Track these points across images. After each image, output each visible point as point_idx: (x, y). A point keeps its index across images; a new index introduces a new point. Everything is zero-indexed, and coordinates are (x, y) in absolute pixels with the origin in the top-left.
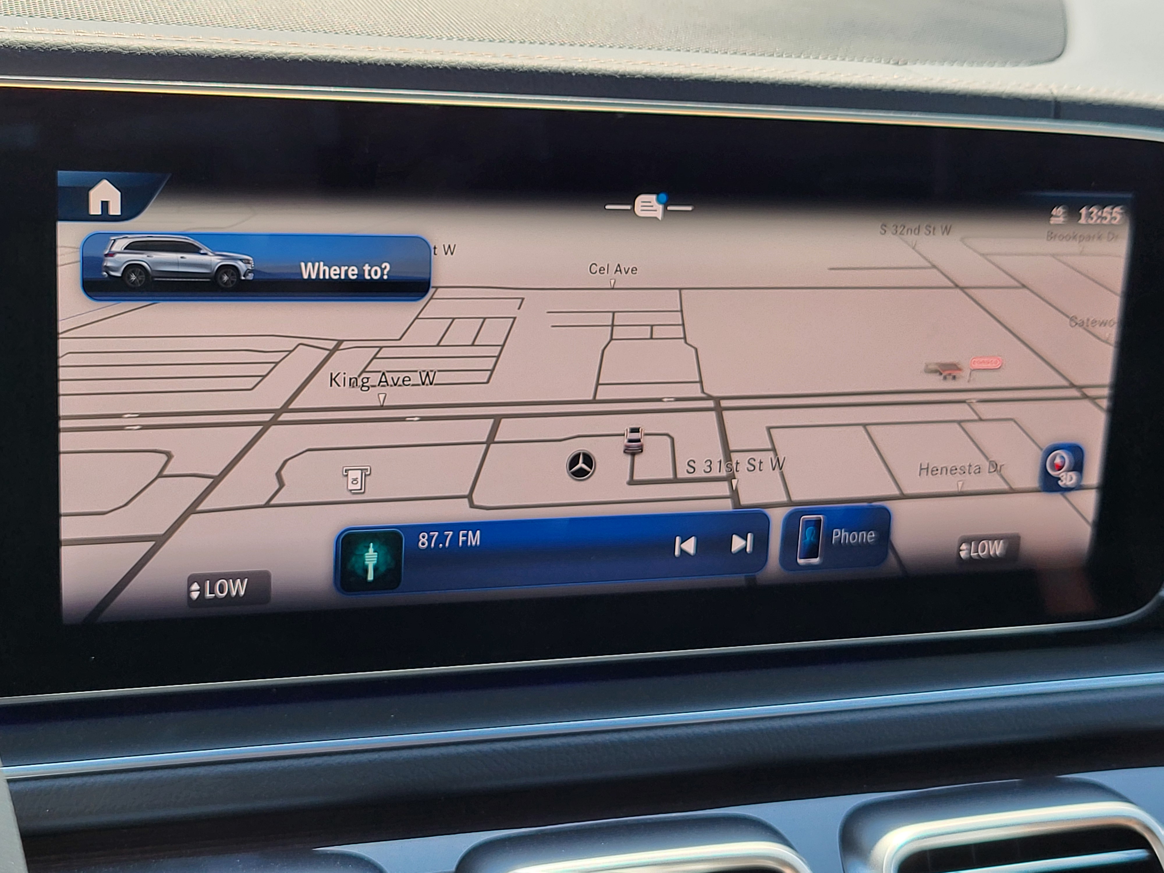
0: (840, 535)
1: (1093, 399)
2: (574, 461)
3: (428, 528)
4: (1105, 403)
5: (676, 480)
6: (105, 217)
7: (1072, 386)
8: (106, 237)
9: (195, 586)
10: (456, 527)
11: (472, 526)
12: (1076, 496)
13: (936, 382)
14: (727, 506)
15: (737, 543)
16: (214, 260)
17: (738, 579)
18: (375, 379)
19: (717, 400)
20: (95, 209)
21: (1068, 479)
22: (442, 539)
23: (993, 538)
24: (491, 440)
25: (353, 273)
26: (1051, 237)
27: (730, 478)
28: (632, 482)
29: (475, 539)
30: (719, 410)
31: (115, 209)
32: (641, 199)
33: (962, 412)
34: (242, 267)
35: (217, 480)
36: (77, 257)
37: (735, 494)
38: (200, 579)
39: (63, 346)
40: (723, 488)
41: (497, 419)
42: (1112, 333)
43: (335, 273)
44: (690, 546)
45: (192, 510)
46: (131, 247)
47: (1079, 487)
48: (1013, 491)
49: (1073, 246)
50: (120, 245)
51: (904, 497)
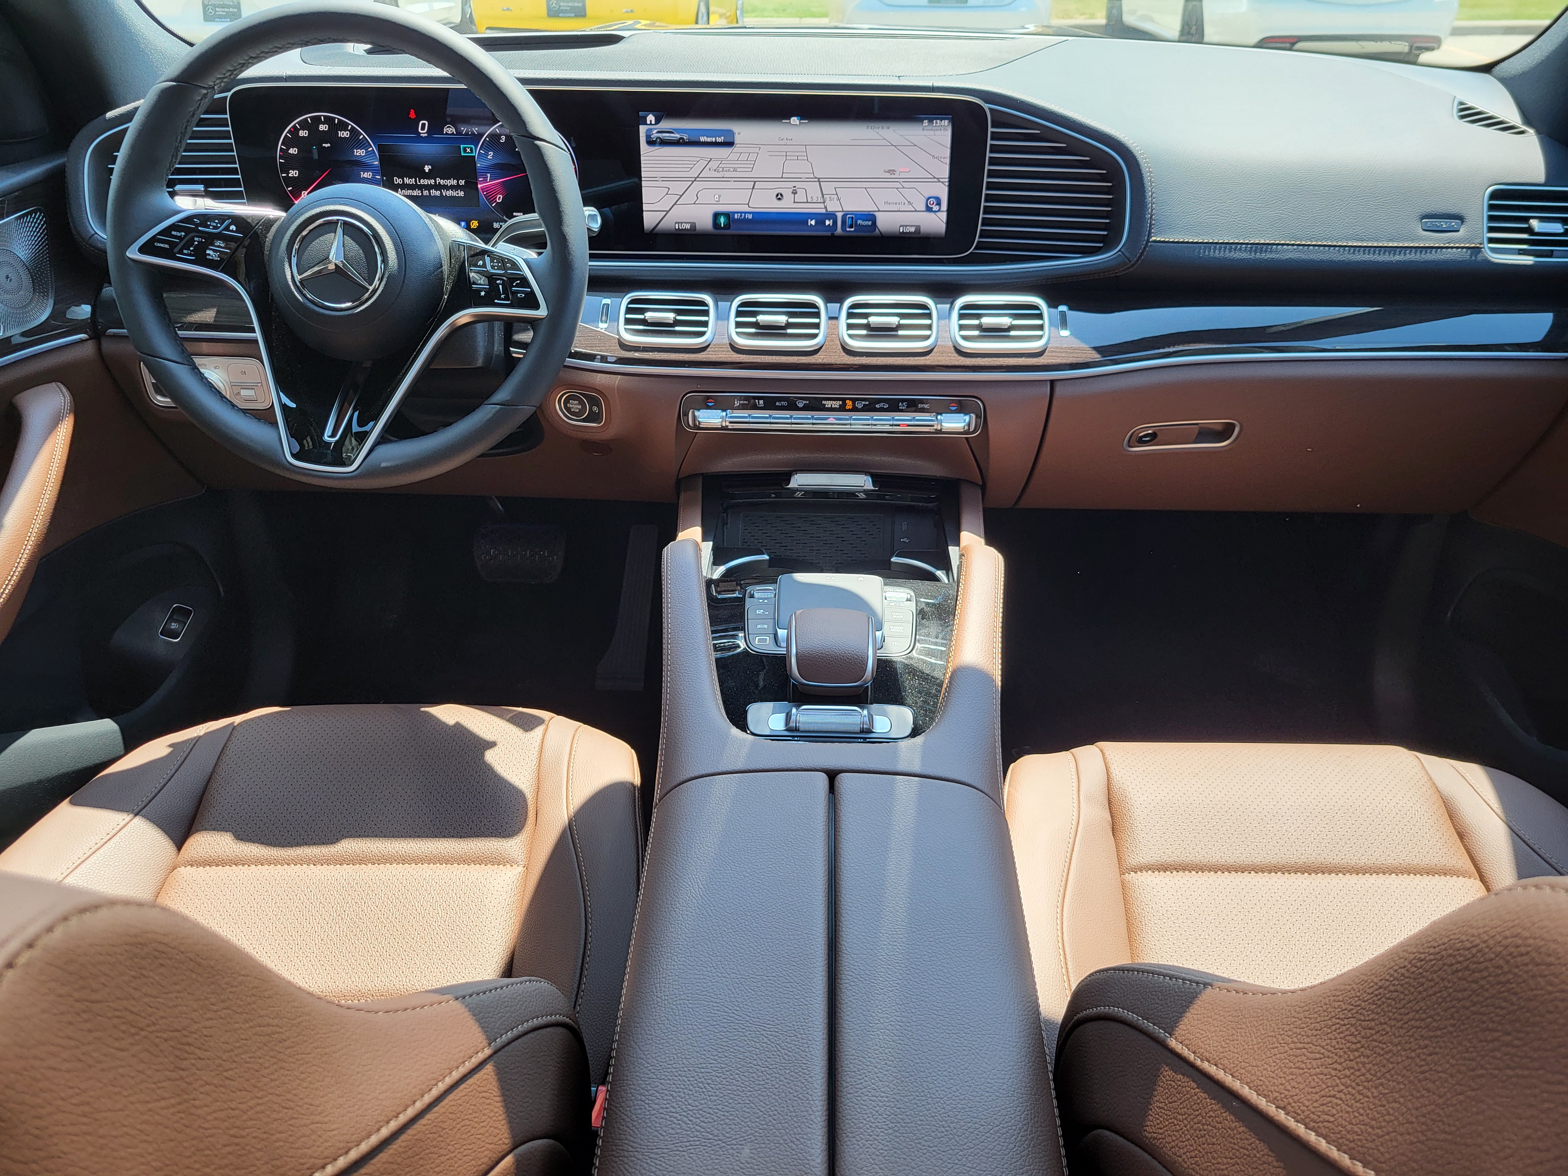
0: (859, 222)
1: (943, 182)
2: (777, 195)
3: (738, 213)
4: (947, 184)
5: (807, 202)
6: (651, 124)
7: (935, 178)
8: (651, 130)
9: (677, 225)
10: (745, 213)
11: (750, 213)
12: (938, 214)
13: (888, 175)
14: (824, 211)
15: (827, 222)
16: (678, 136)
17: (829, 234)
18: (721, 170)
19: (819, 179)
20: (648, 122)
21: (935, 208)
22: (741, 216)
23: (911, 226)
24: (753, 188)
25: (714, 140)
26: (923, 129)
27: (824, 202)
28: (794, 202)
29: (750, 217)
30: (819, 181)
31: (653, 122)
32: (792, 119)
33: (898, 185)
34: (685, 138)
35: (681, 196)
36: (645, 135)
37: (826, 207)
38: (678, 223)
39: (642, 158)
40: (822, 206)
41: (755, 182)
42: (948, 161)
43: (709, 140)
44: (813, 223)
45: (675, 204)
46: (658, 132)
47: (939, 211)
48: (916, 211)
49: (932, 133)
50: (655, 131)
51: (879, 211)
